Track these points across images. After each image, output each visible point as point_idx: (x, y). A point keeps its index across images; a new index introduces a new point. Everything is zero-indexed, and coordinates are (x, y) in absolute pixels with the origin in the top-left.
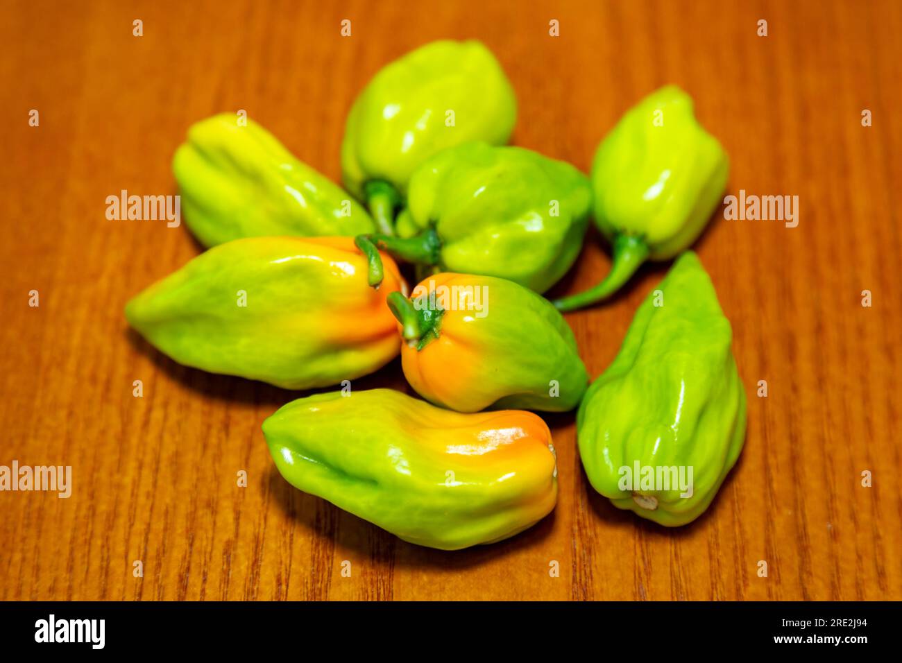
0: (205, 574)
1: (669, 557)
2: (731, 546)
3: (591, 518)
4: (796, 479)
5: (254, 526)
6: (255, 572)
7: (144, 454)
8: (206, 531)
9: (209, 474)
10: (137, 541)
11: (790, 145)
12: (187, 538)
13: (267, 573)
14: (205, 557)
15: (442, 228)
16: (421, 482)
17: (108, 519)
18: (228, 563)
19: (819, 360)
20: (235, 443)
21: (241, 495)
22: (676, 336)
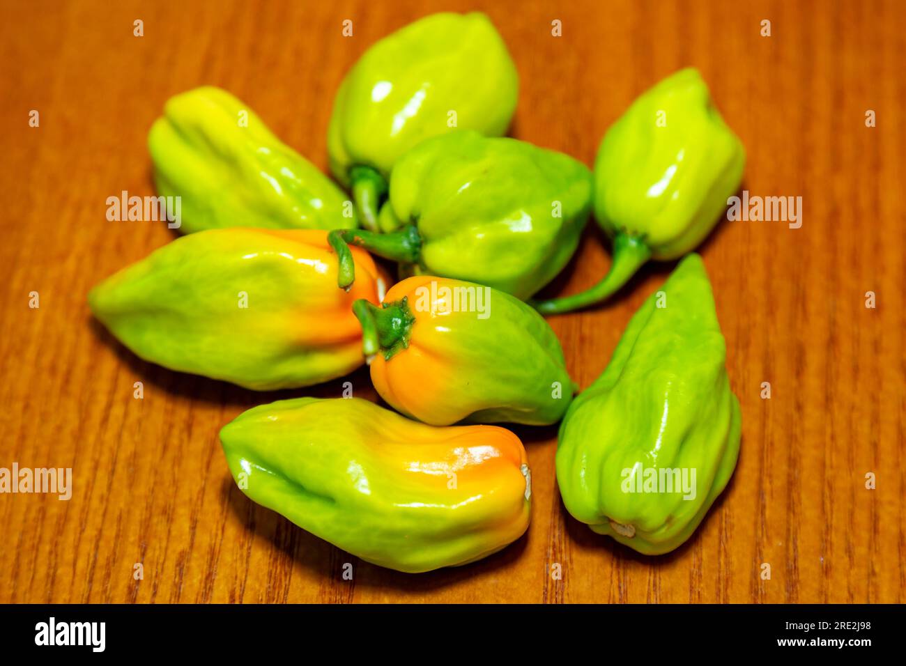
0: (155, 587)
1: (647, 587)
2: (714, 578)
3: (568, 541)
4: (791, 507)
5: (211, 536)
6: (208, 587)
7: (101, 453)
8: (160, 540)
9: (167, 478)
10: (87, 548)
11: (820, 134)
12: (140, 547)
13: (221, 588)
14: (157, 568)
15: (423, 224)
16: (380, 503)
17: (58, 523)
18: (181, 575)
19: (828, 377)
20: (198, 445)
21: (199, 503)
22: (665, 352)
